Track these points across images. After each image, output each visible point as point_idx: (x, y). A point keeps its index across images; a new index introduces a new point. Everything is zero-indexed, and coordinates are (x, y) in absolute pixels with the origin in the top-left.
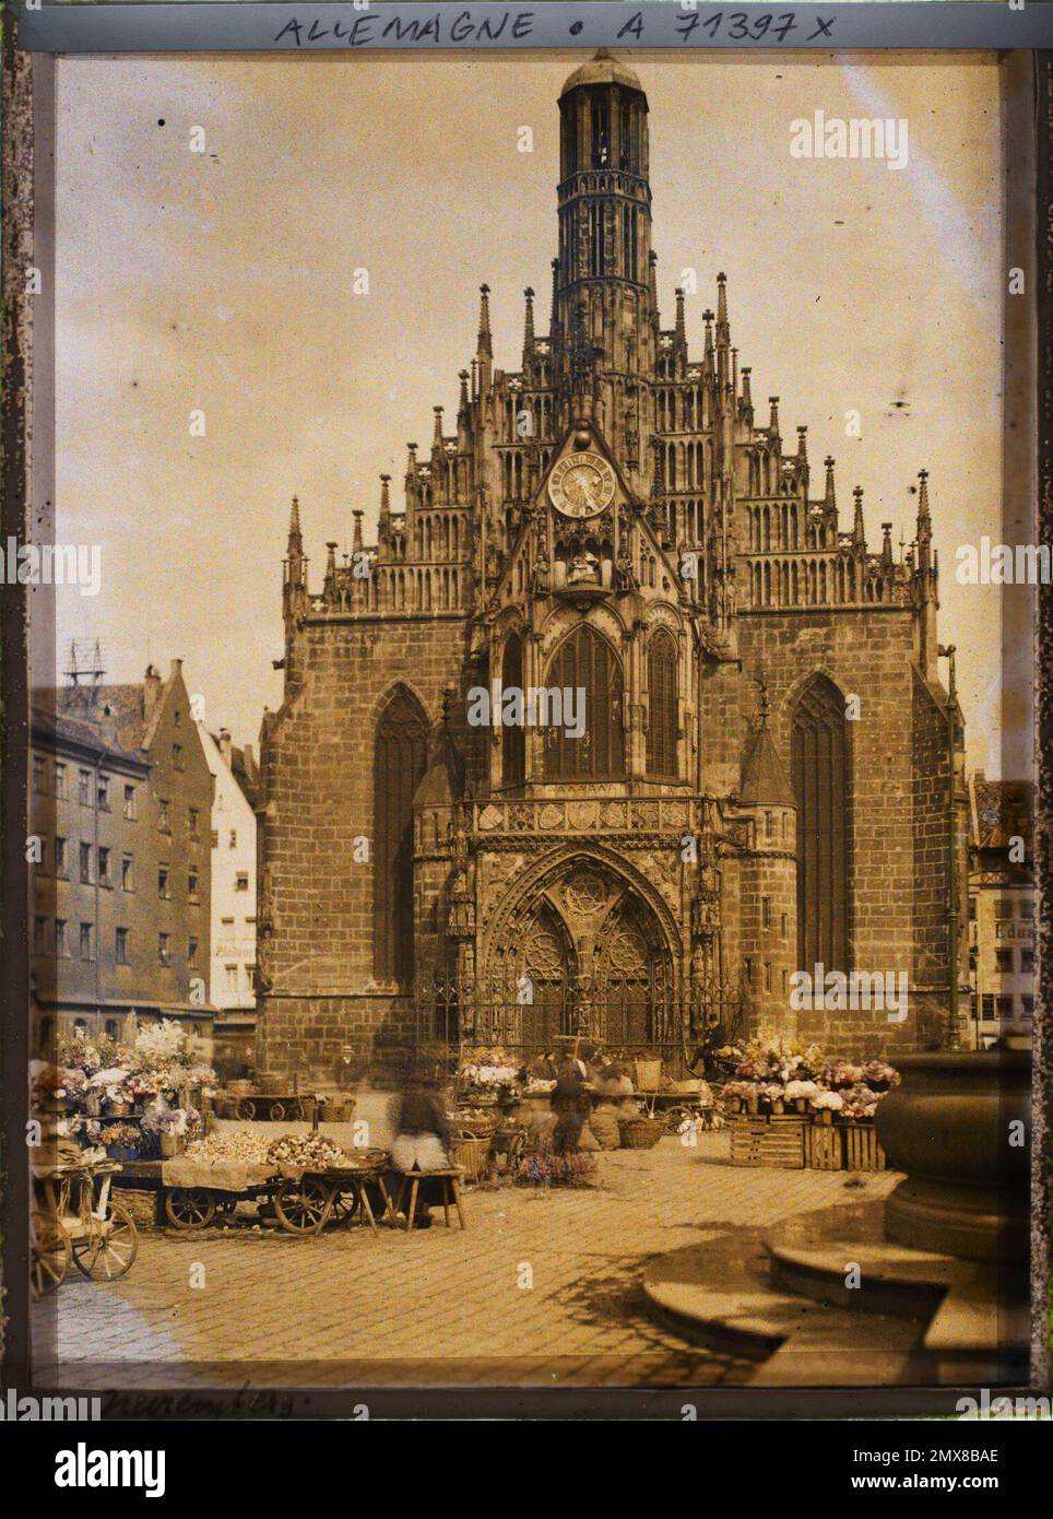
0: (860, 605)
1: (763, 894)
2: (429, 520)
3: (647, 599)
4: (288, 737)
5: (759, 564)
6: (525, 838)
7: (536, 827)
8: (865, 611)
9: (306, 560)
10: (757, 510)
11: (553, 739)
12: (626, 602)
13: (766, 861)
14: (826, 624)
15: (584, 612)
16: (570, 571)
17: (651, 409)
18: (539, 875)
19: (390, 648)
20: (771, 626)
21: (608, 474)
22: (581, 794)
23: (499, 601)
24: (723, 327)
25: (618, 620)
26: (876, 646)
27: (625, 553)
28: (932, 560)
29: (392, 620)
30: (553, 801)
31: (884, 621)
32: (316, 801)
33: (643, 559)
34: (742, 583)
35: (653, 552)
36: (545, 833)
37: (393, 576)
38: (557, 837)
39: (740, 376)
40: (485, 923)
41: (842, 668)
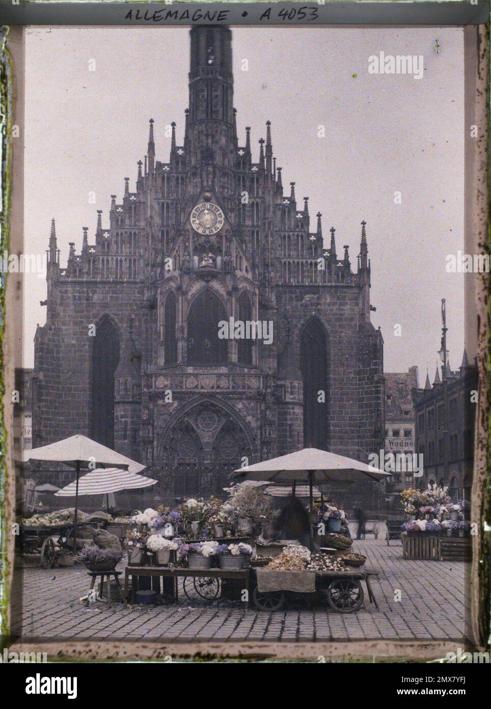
0: (333, 284)
1: (289, 422)
2: (122, 234)
3: (239, 276)
4: (49, 340)
5: (285, 263)
6: (179, 393)
7: (184, 387)
8: (336, 287)
9: (59, 251)
10: (285, 236)
11: (192, 344)
12: (229, 277)
13: (290, 406)
14: (317, 293)
15: (208, 282)
16: (201, 260)
17: (233, 185)
18: (186, 411)
19: (101, 296)
20: (291, 292)
21: (220, 214)
22: (206, 372)
23: (163, 274)
24: (269, 147)
25: (225, 286)
26: (341, 304)
27: (228, 254)
28: (368, 264)
29: (102, 283)
30: (193, 375)
31: (345, 292)
32: (63, 373)
33: (237, 256)
34: (277, 272)
35: (241, 254)
36: (189, 390)
37: (103, 261)
38: (195, 392)
39: (277, 171)
40: (158, 435)
41: (325, 315)
